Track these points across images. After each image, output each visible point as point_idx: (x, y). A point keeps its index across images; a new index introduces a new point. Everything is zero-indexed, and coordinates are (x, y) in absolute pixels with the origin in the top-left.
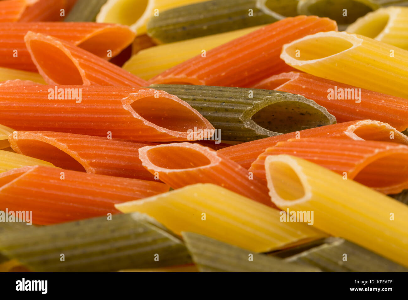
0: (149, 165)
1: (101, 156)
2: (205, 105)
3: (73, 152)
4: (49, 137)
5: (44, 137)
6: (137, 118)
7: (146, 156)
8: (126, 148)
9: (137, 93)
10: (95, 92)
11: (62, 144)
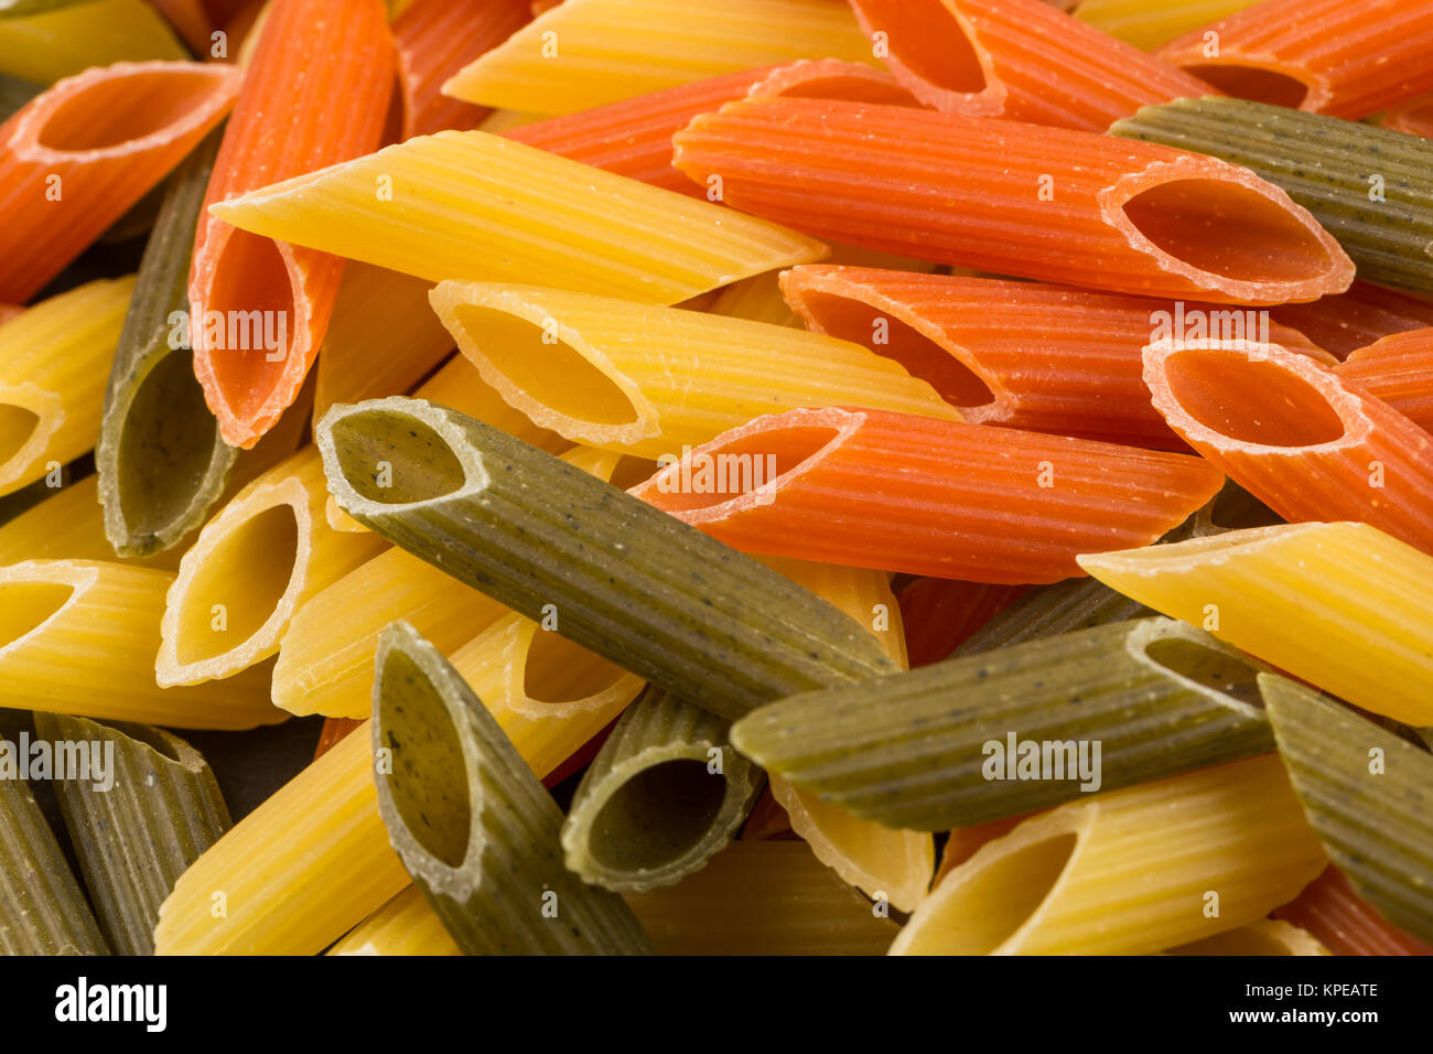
0: (1170, 408)
1: (1039, 362)
2: (1331, 195)
3: (961, 348)
4: (895, 299)
5: (880, 296)
6: (1141, 249)
7: (1162, 373)
8: (1106, 333)
9: (1141, 174)
10: (1025, 160)
11: (929, 323)
